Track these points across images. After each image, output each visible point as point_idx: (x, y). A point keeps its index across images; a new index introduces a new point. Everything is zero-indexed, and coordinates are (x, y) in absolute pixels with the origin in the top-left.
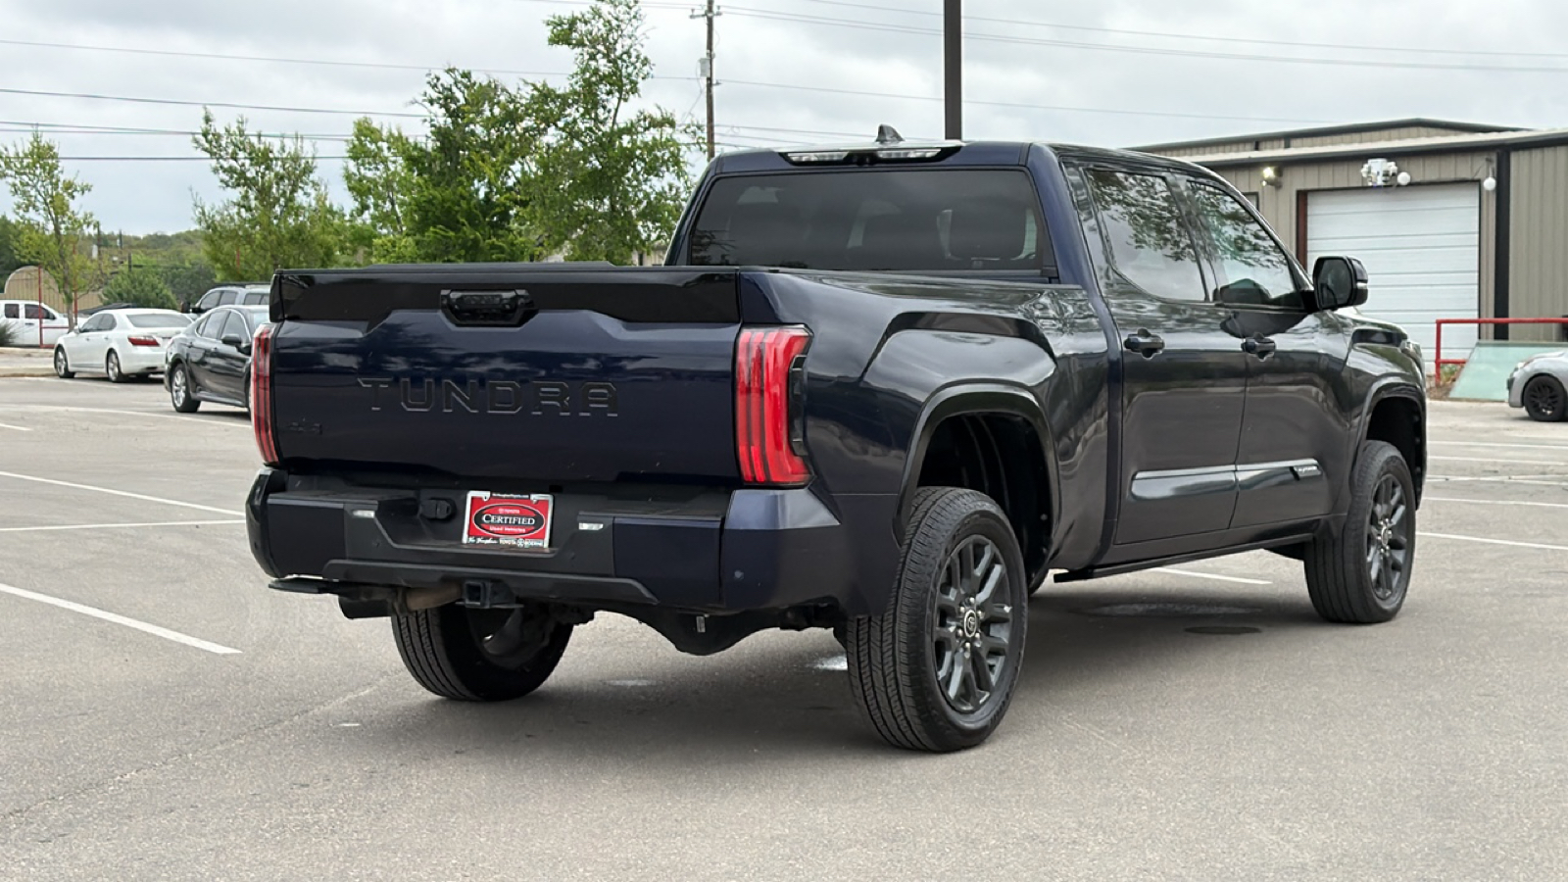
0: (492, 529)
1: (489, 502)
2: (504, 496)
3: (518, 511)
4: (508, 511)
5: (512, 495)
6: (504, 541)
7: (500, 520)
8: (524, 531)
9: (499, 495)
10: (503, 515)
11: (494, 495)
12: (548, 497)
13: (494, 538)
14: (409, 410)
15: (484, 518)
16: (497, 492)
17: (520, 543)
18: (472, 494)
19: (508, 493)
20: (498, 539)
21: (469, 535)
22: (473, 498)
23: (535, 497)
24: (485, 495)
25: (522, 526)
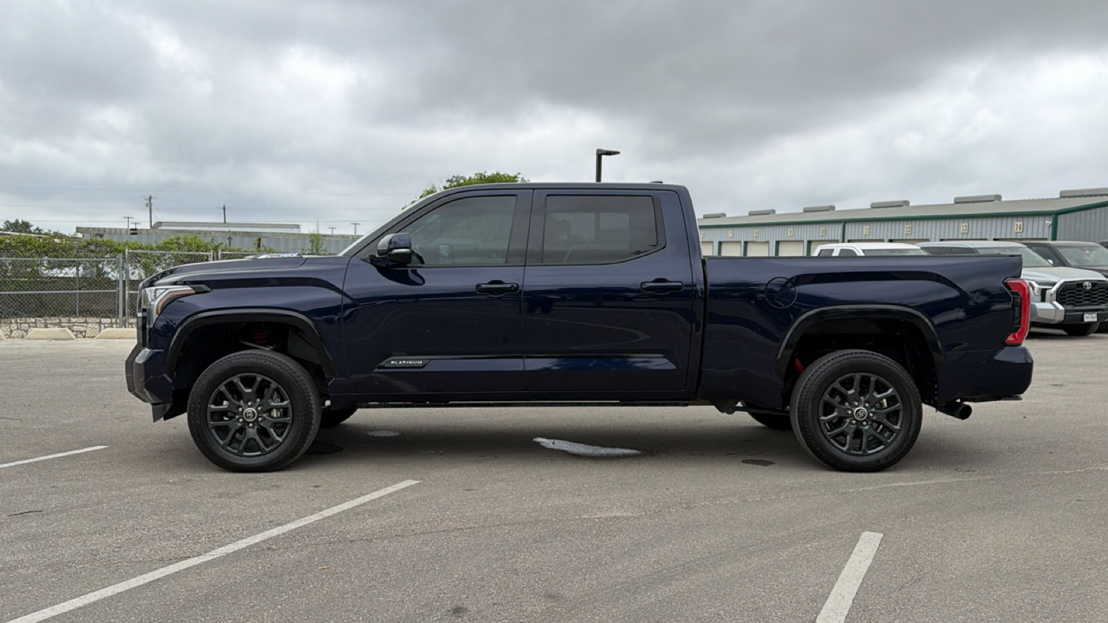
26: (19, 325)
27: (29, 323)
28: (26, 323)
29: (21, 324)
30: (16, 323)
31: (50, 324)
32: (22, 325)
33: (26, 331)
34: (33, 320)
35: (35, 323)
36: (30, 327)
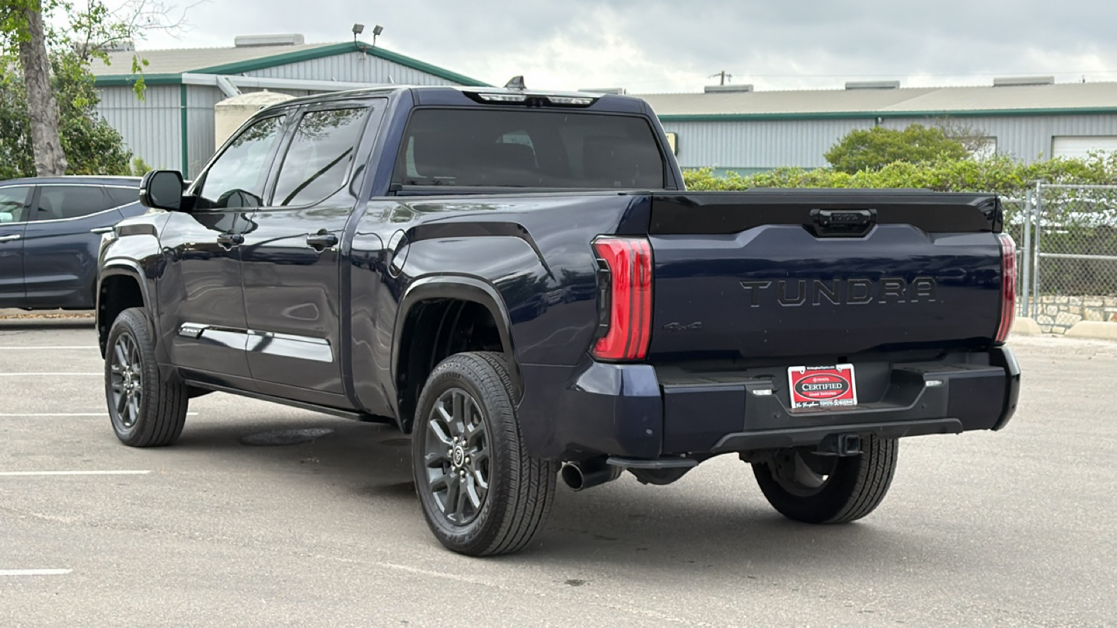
0: (811, 395)
1: (805, 375)
2: (816, 368)
3: (827, 379)
4: (820, 380)
5: (822, 367)
6: (824, 403)
7: (815, 387)
8: (835, 393)
9: (812, 368)
10: (817, 383)
11: (808, 368)
12: (850, 366)
13: (815, 402)
14: (783, 305)
15: (804, 389)
16: (810, 366)
17: (836, 403)
18: (791, 369)
19: (819, 366)
20: (818, 402)
21: (796, 402)
22: (793, 373)
23: (840, 367)
24: (801, 369)
25: (833, 390)
26: (1044, 306)
27: (1058, 305)
28: (1054, 304)
29: (1047, 305)
30: (1042, 303)
31: (1089, 307)
32: (1049, 307)
33: (1054, 317)
34: (1064, 299)
35: (1067, 304)
36: (1059, 310)
